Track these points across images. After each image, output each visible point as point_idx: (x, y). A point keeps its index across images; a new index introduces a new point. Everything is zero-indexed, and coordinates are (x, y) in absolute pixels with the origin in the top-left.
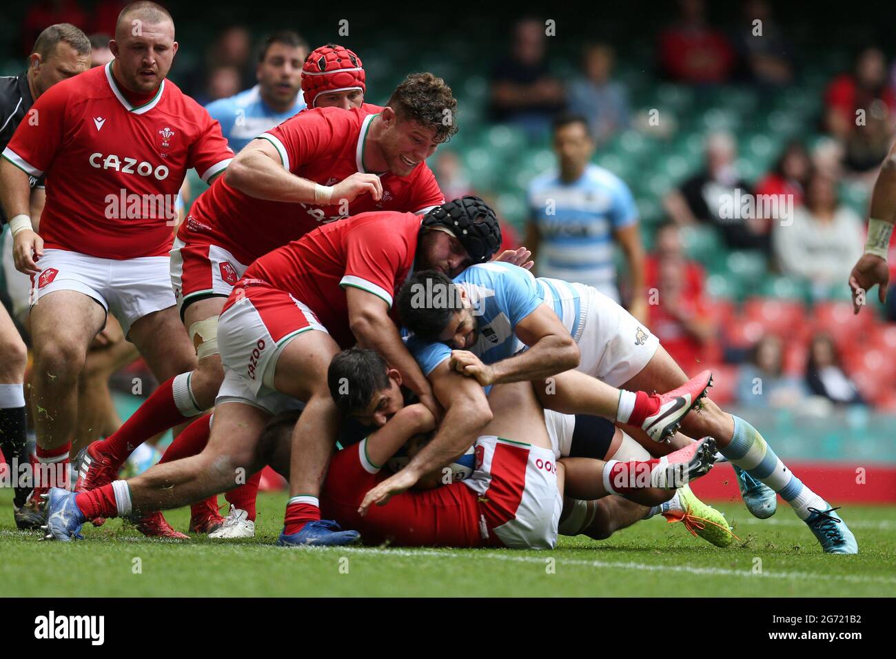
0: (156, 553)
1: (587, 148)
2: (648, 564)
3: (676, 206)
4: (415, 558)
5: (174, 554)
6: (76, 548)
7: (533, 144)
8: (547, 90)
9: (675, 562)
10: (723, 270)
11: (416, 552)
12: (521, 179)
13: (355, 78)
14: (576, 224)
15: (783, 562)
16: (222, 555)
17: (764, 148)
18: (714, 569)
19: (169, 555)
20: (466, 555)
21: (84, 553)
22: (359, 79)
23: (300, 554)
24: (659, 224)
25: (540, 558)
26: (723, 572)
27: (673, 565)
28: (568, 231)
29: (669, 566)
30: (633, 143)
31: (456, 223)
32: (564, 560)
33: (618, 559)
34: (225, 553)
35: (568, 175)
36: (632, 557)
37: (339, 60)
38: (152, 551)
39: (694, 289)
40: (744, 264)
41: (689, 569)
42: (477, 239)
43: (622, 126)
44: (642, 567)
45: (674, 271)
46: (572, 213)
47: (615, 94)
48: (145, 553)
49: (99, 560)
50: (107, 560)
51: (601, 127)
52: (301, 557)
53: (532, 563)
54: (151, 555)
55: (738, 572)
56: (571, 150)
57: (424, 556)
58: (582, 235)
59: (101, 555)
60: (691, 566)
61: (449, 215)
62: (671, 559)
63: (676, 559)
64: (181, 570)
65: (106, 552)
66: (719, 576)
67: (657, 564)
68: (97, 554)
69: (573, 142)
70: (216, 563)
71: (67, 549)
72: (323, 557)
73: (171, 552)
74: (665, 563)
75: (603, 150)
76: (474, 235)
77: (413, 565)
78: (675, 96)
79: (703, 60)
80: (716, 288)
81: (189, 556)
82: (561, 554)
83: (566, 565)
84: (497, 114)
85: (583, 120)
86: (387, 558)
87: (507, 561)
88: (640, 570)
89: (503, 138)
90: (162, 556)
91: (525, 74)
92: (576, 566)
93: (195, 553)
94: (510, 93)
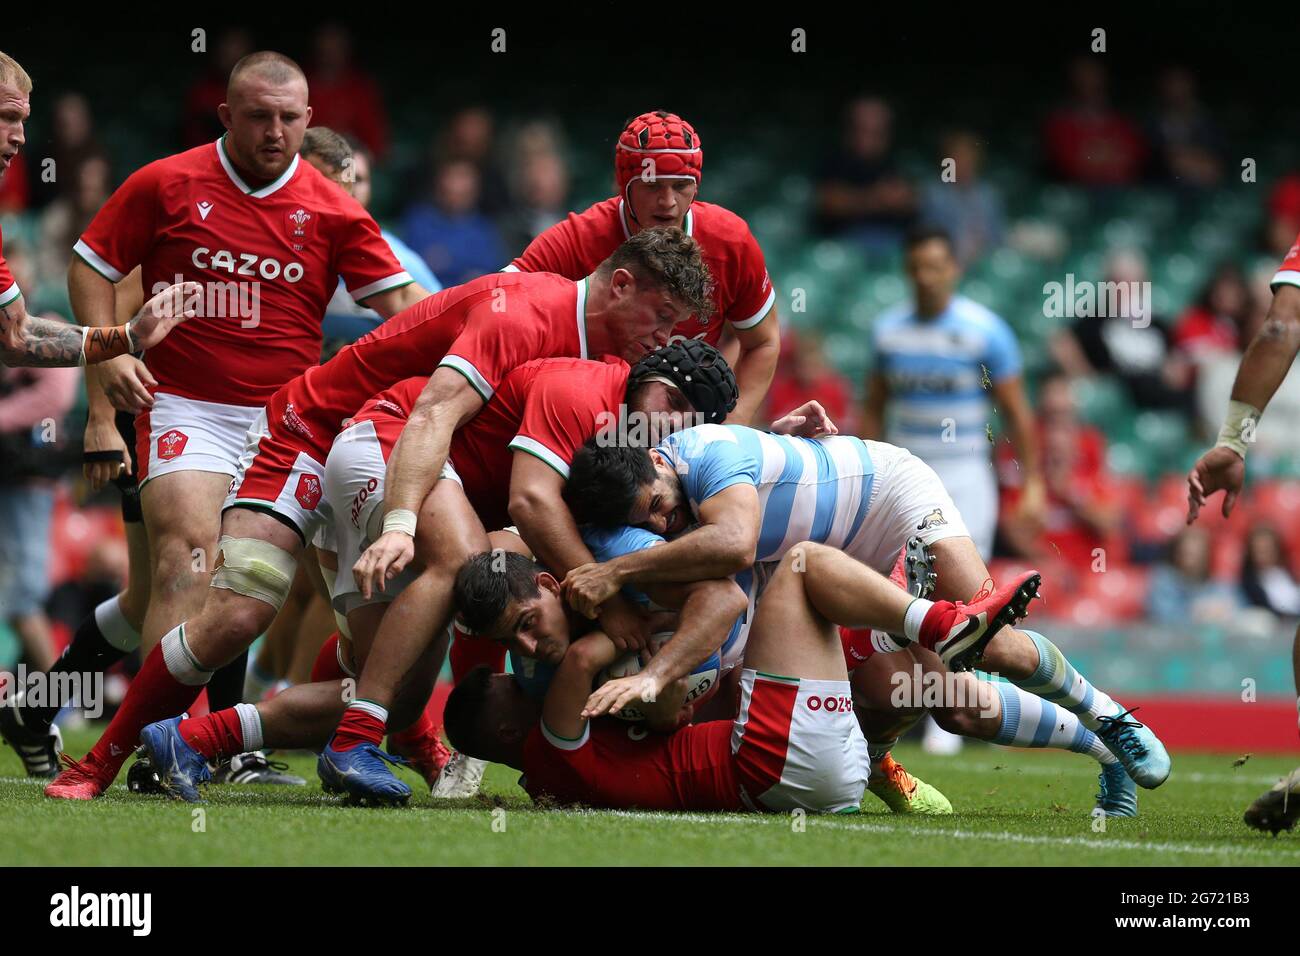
0: (363, 819)
1: (950, 273)
2: (1026, 834)
3: (1066, 351)
4: (712, 825)
5: (387, 819)
6: (255, 812)
7: (875, 266)
8: (891, 194)
9: (1064, 832)
10: (1129, 437)
11: (713, 818)
12: (858, 314)
13: (685, 163)
14: (937, 374)
15: (1210, 832)
16: (453, 820)
17: (1185, 273)
18: (1116, 842)
19: (380, 820)
20: (781, 821)
21: (266, 818)
22: (692, 164)
23: (558, 820)
24: (1043, 375)
25: (880, 826)
26: (1128, 845)
27: (1062, 836)
28: (925, 385)
29: (1056, 837)
30: (1008, 266)
31: (676, 369)
32: (914, 829)
33: (987, 828)
34: (456, 818)
35: (927, 309)
36: (1005, 826)
37: (667, 137)
38: (358, 815)
39: (1090, 463)
40: (1158, 429)
41: (1082, 841)
42: (705, 386)
43: (993, 242)
44: (1018, 838)
45: (1064, 440)
46: (932, 360)
47: (984, 200)
48: (348, 818)
49: (286, 827)
50: (298, 828)
51: (967, 244)
52: (558, 824)
53: (870, 833)
54: (357, 821)
55: (1149, 846)
56: (929, 277)
57: (725, 822)
58: (945, 391)
59: (290, 821)
60: (1085, 838)
61: (665, 361)
62: (1058, 828)
63: (1065, 829)
64: (397, 841)
65: (296, 817)
66: (1124, 851)
67: (1041, 835)
68: (283, 820)
69: (931, 266)
70: (444, 832)
71: (244, 812)
72: (588, 824)
73: (384, 816)
74: (1050, 834)
75: (973, 275)
76: (700, 381)
77: (709, 834)
78: (1065, 202)
79: (1102, 154)
80: (1121, 461)
81: (408, 822)
82: (910, 821)
83: (917, 836)
84: (825, 226)
85: (944, 234)
86: (675, 825)
87: (837, 830)
88: (1016, 843)
89: (833, 258)
90: (372, 822)
91: (863, 173)
92: (930, 837)
93: (416, 818)
94: (842, 199)
